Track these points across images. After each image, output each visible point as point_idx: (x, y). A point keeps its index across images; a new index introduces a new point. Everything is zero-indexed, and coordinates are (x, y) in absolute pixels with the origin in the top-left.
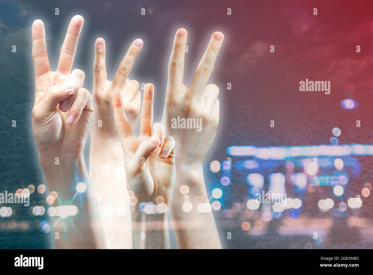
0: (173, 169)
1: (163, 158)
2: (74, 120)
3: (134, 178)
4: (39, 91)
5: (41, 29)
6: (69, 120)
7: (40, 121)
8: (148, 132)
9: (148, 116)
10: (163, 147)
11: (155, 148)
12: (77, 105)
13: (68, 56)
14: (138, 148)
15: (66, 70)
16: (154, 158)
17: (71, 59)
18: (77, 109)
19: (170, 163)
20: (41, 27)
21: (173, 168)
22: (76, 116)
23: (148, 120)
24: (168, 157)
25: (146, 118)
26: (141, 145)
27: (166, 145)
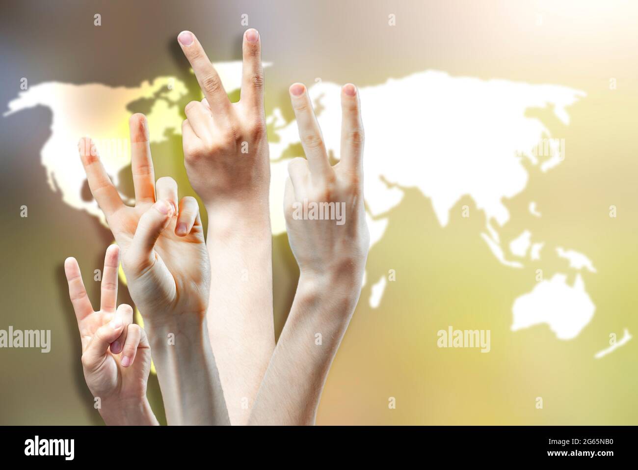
0: (203, 251)
1: (183, 235)
2: (129, 361)
3: (140, 278)
4: (85, 336)
5: (74, 268)
6: (124, 362)
7: (92, 369)
8: (150, 197)
9: (144, 169)
10: (179, 217)
11: (166, 221)
12: (130, 344)
13: (110, 291)
14: (138, 227)
15: (110, 307)
16: (167, 237)
17: (114, 294)
18: (130, 348)
19: (196, 241)
20: (74, 265)
21: (203, 249)
22: (131, 356)
23: (145, 175)
24: (190, 233)
25: (142, 172)
26: (140, 220)
27: (183, 212)
